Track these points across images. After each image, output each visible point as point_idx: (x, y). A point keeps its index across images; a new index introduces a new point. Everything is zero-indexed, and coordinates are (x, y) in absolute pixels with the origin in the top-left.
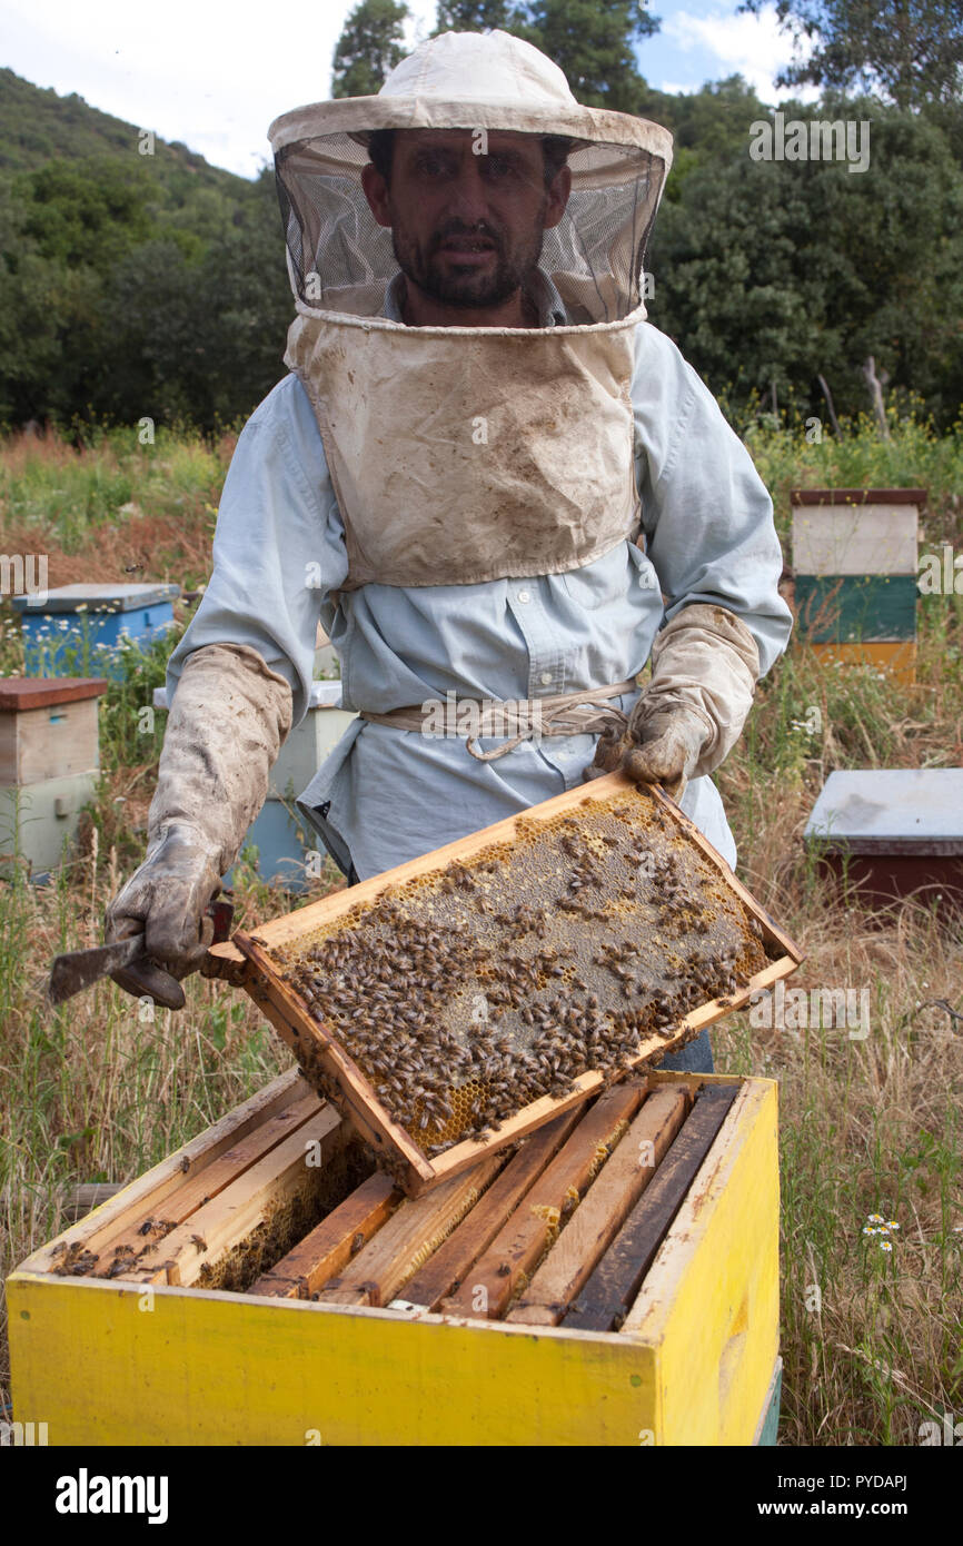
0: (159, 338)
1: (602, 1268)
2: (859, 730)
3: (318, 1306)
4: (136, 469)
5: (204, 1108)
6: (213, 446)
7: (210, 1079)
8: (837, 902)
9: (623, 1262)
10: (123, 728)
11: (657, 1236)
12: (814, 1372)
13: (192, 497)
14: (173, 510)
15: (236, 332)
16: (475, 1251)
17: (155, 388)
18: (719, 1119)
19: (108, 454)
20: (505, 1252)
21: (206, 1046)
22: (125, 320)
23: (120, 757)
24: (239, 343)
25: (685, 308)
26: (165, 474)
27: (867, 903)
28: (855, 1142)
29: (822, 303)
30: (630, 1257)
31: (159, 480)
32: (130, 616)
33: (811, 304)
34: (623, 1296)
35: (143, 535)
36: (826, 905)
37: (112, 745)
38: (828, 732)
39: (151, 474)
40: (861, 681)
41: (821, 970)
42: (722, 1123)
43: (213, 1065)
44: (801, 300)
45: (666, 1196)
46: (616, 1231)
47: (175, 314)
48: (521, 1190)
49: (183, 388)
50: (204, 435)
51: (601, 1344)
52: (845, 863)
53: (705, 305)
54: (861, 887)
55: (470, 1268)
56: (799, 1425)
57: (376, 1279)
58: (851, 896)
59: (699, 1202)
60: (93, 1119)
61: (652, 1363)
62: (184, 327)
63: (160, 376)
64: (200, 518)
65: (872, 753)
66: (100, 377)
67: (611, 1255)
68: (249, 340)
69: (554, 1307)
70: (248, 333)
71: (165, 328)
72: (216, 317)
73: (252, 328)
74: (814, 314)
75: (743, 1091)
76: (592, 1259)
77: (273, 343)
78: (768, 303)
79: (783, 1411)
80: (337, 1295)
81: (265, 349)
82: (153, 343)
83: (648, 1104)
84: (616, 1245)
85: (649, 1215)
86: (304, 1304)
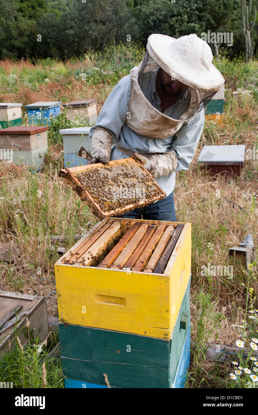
0: (51, 37)
1: (160, 262)
2: (210, 136)
3: (110, 269)
4: (48, 70)
5: (76, 220)
6: (65, 64)
7: (77, 215)
8: (204, 175)
9: (163, 260)
10: (52, 136)
11: (169, 255)
12: (197, 272)
13: (61, 78)
14: (57, 80)
15: (69, 35)
16: (137, 258)
17: (50, 49)
18: (180, 231)
19: (41, 66)
20: (142, 258)
21: (76, 208)
22: (43, 33)
23: (51, 142)
24: (70, 38)
25: (173, 28)
26: (54, 71)
27: (210, 175)
28: (207, 227)
29: (205, 27)
30: (165, 260)
31: (53, 72)
32: (51, 110)
33: (202, 27)
34: (164, 267)
35: (51, 87)
36: (202, 176)
37: (49, 140)
38: (203, 136)
39: (51, 71)
40: (211, 124)
41: (200, 189)
42: (181, 232)
43: (77, 212)
44: (200, 26)
45: (171, 248)
46: (162, 254)
47: (54, 31)
48: (144, 246)
49: (57, 49)
50: (63, 61)
51: (160, 276)
52: (206, 167)
53: (178, 28)
54: (209, 172)
55: (136, 261)
56: (194, 282)
57: (120, 264)
58: (207, 174)
59: (177, 249)
60: (54, 223)
61: (169, 279)
62: (57, 34)
63: (51, 46)
64: (64, 83)
65: (213, 140)
66: (37, 46)
67: (161, 259)
68: (72, 37)
69: (152, 269)
70: (72, 35)
71: (52, 34)
72: (64, 32)
73: (73, 34)
74: (203, 30)
75: (185, 226)
76: (158, 260)
77: (78, 38)
78: (192, 27)
79: (191, 279)
80: (113, 267)
81: (76, 39)
82: (50, 38)
83: (167, 228)
84: (162, 257)
85: (168, 251)
86: (108, 269)
